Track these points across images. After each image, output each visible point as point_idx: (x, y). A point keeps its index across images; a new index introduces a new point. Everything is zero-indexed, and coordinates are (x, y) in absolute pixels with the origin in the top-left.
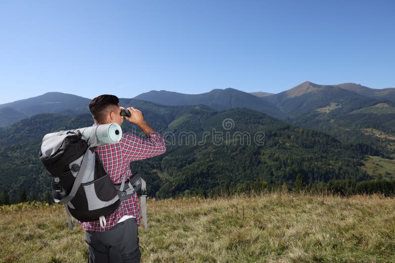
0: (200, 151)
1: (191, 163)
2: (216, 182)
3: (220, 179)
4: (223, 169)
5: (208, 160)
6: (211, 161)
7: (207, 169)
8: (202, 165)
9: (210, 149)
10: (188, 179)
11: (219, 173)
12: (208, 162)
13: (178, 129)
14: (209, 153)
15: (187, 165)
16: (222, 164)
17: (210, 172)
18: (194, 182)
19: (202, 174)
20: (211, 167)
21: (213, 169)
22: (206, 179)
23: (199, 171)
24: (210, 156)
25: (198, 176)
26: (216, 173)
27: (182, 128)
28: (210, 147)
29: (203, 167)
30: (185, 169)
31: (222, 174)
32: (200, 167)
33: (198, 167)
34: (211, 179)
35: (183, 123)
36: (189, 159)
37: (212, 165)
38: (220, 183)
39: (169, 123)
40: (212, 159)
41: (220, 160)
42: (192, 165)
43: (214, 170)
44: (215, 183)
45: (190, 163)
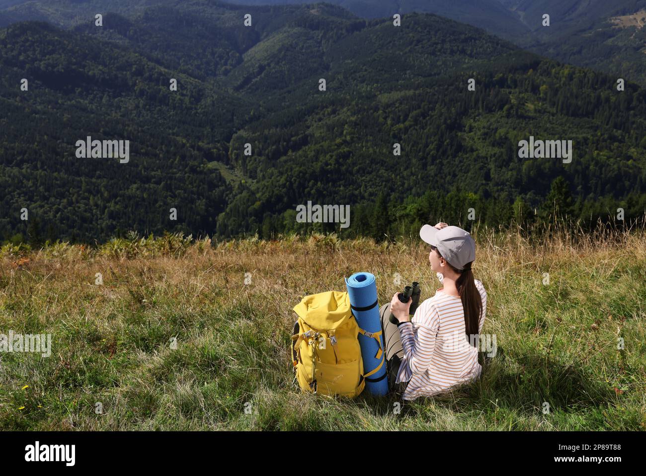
0: (320, 120)
1: (299, 149)
2: (357, 192)
3: (366, 186)
4: (373, 161)
5: (338, 141)
6: (345, 142)
7: (337, 161)
8: (326, 153)
9: (344, 114)
10: (291, 184)
11: (363, 171)
12: (339, 146)
13: (269, 65)
14: (342, 124)
15: (290, 153)
16: (371, 150)
17: (343, 168)
18: (306, 190)
19: (324, 172)
20: (346, 156)
21: (349, 161)
22: (333, 185)
23: (317, 166)
24: (345, 132)
25: (315, 177)
26: (358, 171)
27: (278, 63)
28: (345, 109)
29: (328, 156)
30: (286, 162)
31: (369, 173)
32: (321, 159)
33: (316, 158)
34: (345, 186)
35: (280, 51)
36: (293, 139)
37: (350, 152)
38: (366, 195)
39: (247, 49)
40: (348, 138)
41: (367, 141)
42: (300, 152)
43: (354, 164)
44: (353, 195)
45: (296, 147)
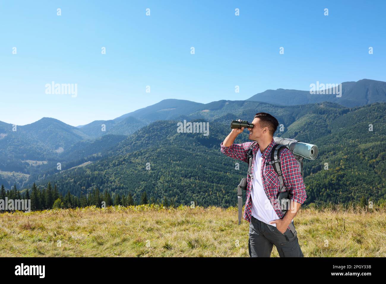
0: (327, 158)
1: (316, 172)
2: (350, 195)
3: (355, 193)
4: (358, 179)
5: (337, 168)
6: (341, 169)
7: (337, 179)
8: (331, 174)
9: (340, 155)
10: (313, 190)
11: (353, 184)
12: (338, 171)
13: (300, 132)
14: (339, 160)
15: (311, 174)
16: (357, 173)
17: (341, 183)
18: (321, 193)
19: (330, 184)
20: (342, 176)
21: (344, 179)
22: (336, 191)
23: (326, 181)
24: (341, 164)
25: (326, 187)
26: (350, 184)
27: (304, 131)
28: (341, 152)
29: (332, 176)
30: (309, 178)
31: (357, 185)
32: (328, 177)
33: (326, 177)
34: (342, 192)
35: (305, 125)
36: (313, 167)
37: (344, 174)
38: (355, 197)
39: (289, 125)
40: (343, 167)
41: (354, 169)
42: (317, 174)
43: (347, 180)
44: (348, 197)
45: (314, 171)
